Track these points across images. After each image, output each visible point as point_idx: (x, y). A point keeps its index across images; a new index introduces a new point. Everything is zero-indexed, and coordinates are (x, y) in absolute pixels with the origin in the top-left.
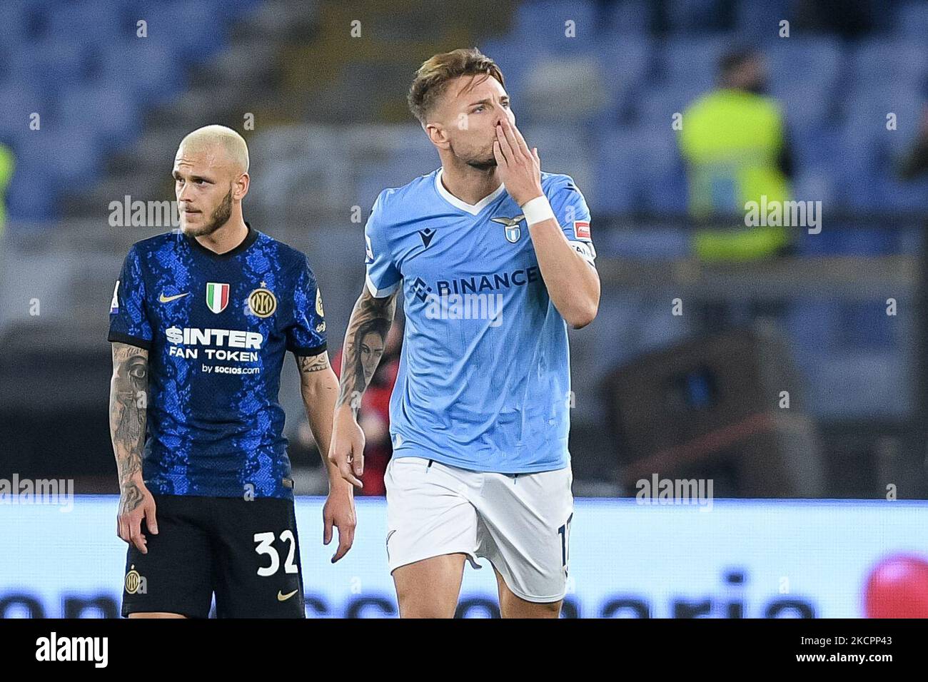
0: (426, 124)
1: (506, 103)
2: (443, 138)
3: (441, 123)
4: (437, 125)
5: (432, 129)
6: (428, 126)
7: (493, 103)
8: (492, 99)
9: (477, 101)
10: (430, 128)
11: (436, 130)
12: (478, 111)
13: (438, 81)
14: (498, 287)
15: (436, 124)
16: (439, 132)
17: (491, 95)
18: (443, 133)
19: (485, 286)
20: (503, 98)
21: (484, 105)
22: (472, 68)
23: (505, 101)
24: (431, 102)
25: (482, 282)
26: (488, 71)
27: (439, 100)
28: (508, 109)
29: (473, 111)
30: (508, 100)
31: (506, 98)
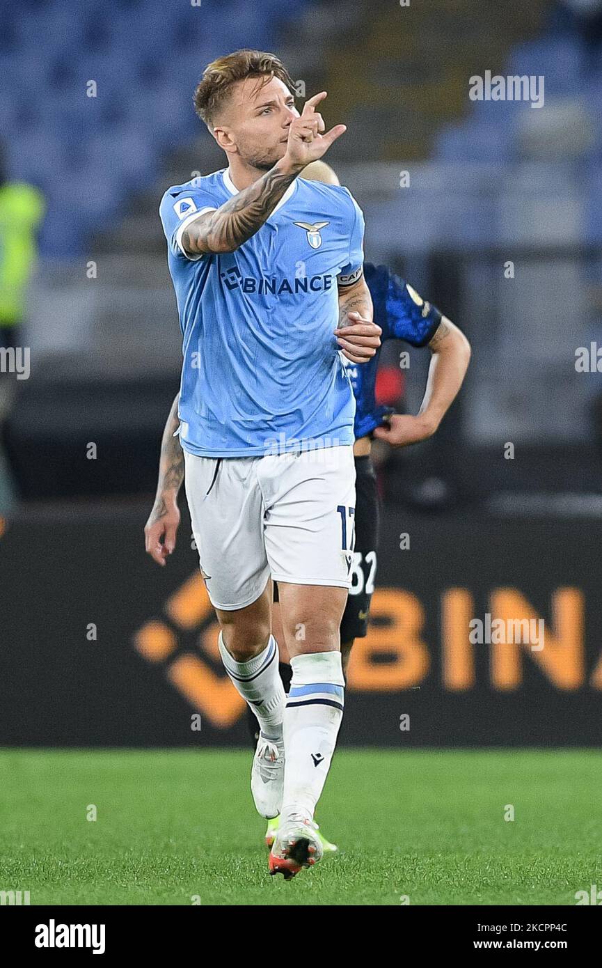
0: (213, 127)
1: (292, 103)
2: (230, 141)
3: (229, 126)
4: (224, 129)
5: (219, 133)
6: (215, 129)
7: (278, 103)
8: (277, 100)
9: (263, 103)
10: (217, 131)
11: (223, 134)
12: (264, 113)
13: (224, 84)
14: (297, 292)
15: (224, 127)
16: (226, 135)
17: (277, 96)
18: (230, 136)
19: (285, 289)
20: (289, 98)
21: (271, 106)
22: (255, 70)
23: (290, 101)
24: (218, 107)
25: (283, 285)
26: (272, 72)
27: (224, 103)
28: (294, 108)
29: (260, 114)
30: (292, 100)
31: (291, 98)
